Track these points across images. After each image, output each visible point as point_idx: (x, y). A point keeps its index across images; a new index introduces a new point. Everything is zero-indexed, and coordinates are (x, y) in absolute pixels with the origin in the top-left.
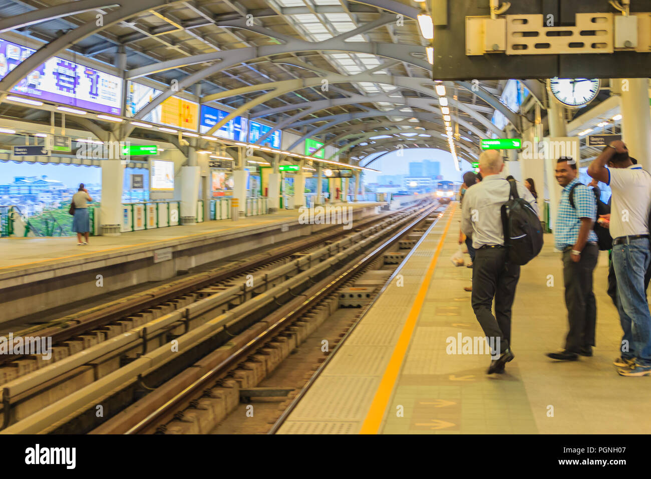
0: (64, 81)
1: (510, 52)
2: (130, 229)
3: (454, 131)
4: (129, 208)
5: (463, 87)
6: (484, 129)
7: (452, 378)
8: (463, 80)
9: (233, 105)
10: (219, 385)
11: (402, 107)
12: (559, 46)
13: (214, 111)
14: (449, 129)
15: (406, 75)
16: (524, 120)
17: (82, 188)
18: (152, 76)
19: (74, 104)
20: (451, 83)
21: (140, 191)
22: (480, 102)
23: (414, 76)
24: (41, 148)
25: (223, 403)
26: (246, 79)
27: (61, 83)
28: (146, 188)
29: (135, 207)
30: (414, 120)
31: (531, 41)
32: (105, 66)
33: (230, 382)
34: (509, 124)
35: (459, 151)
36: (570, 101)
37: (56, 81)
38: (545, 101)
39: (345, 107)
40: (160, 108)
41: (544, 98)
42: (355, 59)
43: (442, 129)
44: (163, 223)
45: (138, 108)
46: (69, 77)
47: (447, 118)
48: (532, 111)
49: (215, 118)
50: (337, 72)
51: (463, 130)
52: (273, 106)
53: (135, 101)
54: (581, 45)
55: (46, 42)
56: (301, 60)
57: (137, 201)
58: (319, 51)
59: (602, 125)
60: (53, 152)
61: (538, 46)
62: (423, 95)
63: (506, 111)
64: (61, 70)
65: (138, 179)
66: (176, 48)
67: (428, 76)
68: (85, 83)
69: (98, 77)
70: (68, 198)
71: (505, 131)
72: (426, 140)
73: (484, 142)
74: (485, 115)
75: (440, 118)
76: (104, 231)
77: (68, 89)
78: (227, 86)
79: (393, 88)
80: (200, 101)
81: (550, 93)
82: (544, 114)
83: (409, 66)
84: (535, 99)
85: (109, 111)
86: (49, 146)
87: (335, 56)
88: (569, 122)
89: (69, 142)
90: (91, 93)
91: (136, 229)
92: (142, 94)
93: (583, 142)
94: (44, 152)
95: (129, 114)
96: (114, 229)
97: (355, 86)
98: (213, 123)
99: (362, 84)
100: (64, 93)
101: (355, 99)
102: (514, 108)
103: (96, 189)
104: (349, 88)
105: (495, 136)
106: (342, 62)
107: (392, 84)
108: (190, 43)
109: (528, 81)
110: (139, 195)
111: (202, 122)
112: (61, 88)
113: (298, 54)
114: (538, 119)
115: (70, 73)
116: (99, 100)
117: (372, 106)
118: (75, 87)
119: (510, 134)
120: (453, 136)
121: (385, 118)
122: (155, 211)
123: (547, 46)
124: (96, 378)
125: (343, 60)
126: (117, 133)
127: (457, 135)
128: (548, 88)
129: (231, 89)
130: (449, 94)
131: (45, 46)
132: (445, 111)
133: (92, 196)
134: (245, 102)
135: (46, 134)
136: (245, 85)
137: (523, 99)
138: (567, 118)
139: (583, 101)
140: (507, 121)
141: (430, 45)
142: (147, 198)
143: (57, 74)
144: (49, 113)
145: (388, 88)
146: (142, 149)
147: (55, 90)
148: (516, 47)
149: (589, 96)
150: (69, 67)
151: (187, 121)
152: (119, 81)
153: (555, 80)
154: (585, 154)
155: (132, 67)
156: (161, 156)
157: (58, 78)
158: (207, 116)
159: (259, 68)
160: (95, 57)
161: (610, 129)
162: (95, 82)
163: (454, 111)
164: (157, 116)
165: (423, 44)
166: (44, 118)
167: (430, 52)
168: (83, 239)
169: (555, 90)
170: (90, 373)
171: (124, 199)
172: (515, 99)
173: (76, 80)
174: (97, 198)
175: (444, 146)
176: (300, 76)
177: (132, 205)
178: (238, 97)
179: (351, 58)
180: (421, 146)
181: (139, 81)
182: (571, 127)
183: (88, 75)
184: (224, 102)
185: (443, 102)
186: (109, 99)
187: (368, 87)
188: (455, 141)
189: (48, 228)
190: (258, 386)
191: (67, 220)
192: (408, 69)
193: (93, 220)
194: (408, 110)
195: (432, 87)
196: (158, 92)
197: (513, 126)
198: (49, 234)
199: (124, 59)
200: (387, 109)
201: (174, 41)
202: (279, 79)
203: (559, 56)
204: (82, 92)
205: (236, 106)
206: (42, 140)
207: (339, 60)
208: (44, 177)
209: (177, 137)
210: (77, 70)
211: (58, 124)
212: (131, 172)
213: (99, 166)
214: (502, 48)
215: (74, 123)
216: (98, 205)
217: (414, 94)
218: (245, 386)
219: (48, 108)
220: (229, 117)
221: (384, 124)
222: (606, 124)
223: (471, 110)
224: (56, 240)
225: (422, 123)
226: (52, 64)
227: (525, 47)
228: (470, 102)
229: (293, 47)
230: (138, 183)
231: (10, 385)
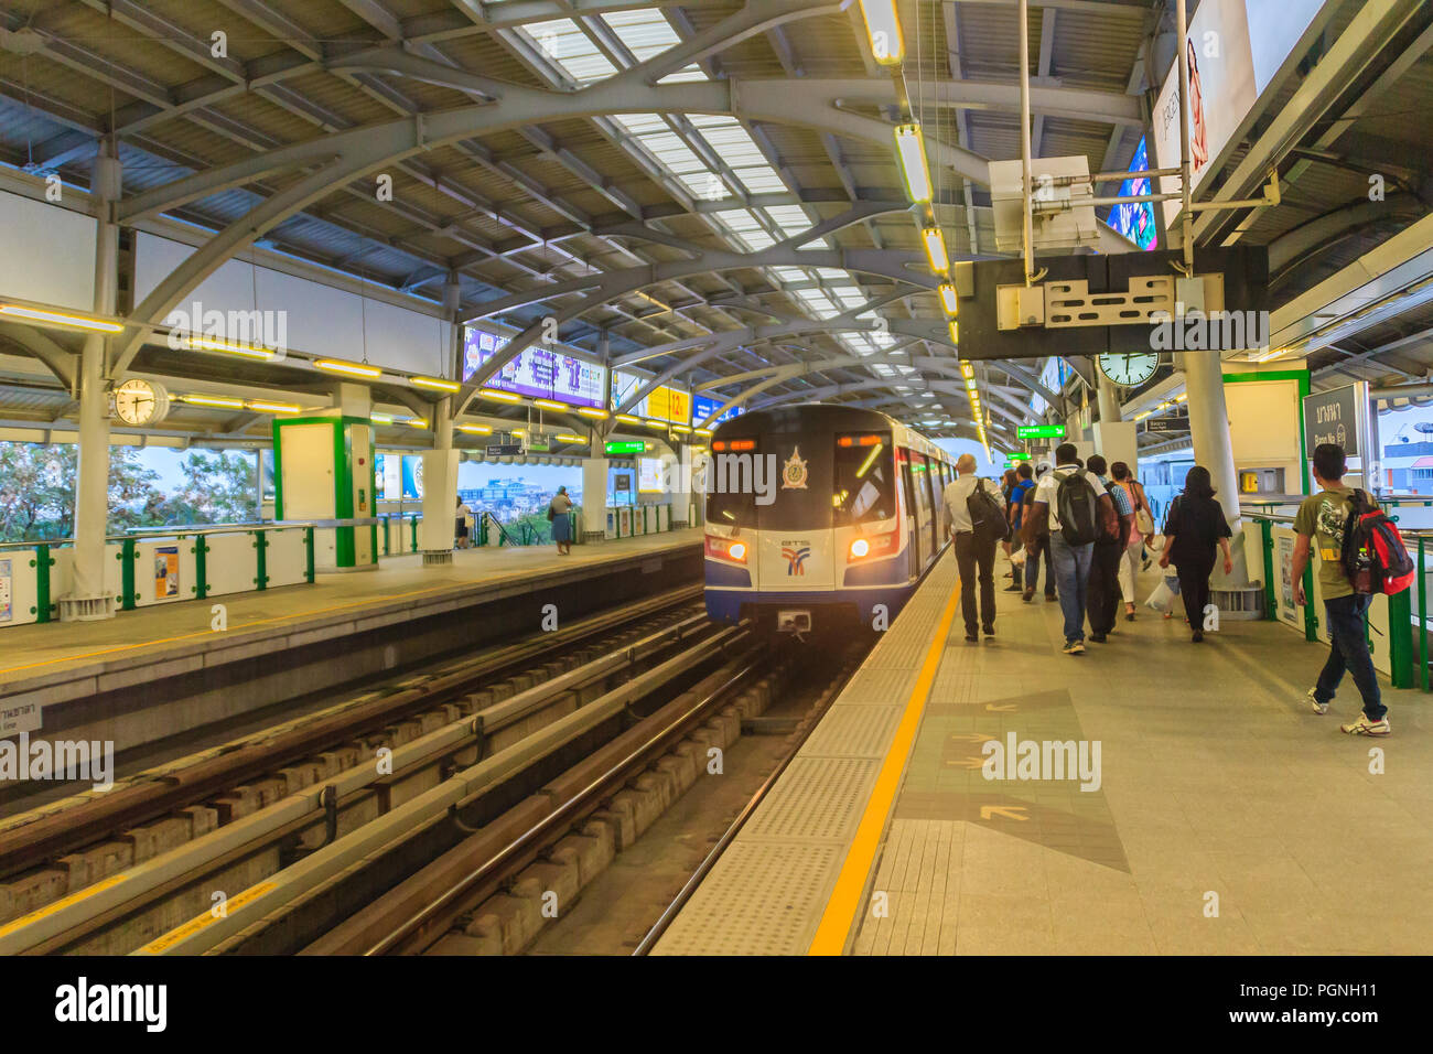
0: (541, 373)
1: (1050, 325)
2: (615, 537)
3: (984, 418)
4: (614, 513)
5: (996, 367)
6: (1020, 415)
7: (990, 707)
8: (994, 359)
9: (728, 394)
10: (718, 713)
11: (923, 392)
12: (1109, 316)
13: (708, 402)
14: (978, 415)
15: (928, 355)
16: (1068, 403)
17: (563, 491)
18: (638, 365)
19: (552, 397)
20: (981, 363)
21: (626, 493)
22: (1014, 384)
23: (936, 355)
24: (518, 447)
25: (722, 735)
26: (743, 364)
27: (539, 375)
28: (632, 490)
29: (620, 512)
30: (938, 406)
31: (1074, 312)
32: (586, 355)
33: (730, 711)
34: (1051, 408)
35: (990, 440)
36: (1123, 379)
37: (532, 372)
38: (1093, 381)
39: (857, 393)
40: (647, 400)
41: (1092, 377)
42: (867, 338)
43: (970, 416)
44: (652, 528)
45: (623, 400)
46: (548, 368)
47: (976, 404)
48: (1078, 393)
49: (708, 409)
50: (846, 353)
51: (996, 417)
52: (774, 395)
53: (619, 392)
54: (1136, 314)
55: (522, 330)
56: (805, 341)
57: (623, 505)
58: (826, 331)
59: (1163, 407)
60: (529, 451)
61: (1082, 317)
62: (947, 378)
63: (1045, 393)
64: (539, 360)
65: (624, 480)
66: (664, 332)
67: (954, 356)
68: (564, 375)
69: (578, 367)
70: (547, 502)
71: (1045, 416)
72: (952, 429)
73: (1022, 430)
74: (1021, 398)
75: (966, 403)
76: (585, 539)
77: (547, 382)
78: (722, 373)
79: (911, 370)
80: (692, 390)
81: (1099, 371)
82: (1092, 396)
83: (930, 344)
84: (1080, 378)
85: (591, 405)
86: (526, 446)
87: (845, 335)
88: (1122, 405)
89: (547, 440)
90: (571, 384)
91: (621, 535)
92: (628, 385)
93: (1140, 428)
94: (520, 452)
95: (614, 408)
96: (599, 535)
97: (868, 369)
98: (706, 415)
99: (877, 366)
100: (542, 386)
101: (868, 384)
102: (1056, 389)
103: (577, 492)
104: (861, 370)
105: (1033, 423)
106: (852, 342)
107: (911, 365)
108: (680, 326)
109: (1072, 357)
110: (624, 499)
111: (695, 413)
112: (539, 380)
113: (802, 335)
114: (1085, 402)
115: (549, 363)
116: (581, 393)
117: (888, 392)
118: (553, 378)
119: (1051, 421)
120: (984, 423)
121: (903, 405)
122: (643, 516)
123: (1094, 316)
124: (579, 706)
125: (852, 340)
126: (600, 428)
127: (989, 422)
128: (1097, 366)
129: (725, 376)
130: (977, 376)
131: (520, 335)
132: (974, 395)
133: (572, 500)
134: (741, 391)
135: (521, 432)
136: (741, 372)
137: (1066, 379)
138: (1120, 400)
139: (1140, 379)
140: (1047, 404)
141: (955, 319)
142: (633, 500)
143: (535, 366)
144: (527, 408)
145: (906, 370)
146: (628, 445)
147: (535, 385)
148: (1056, 319)
149: (1146, 373)
150: (548, 357)
151: (677, 413)
152: (601, 370)
153: (1105, 355)
154: (1143, 441)
155: (616, 354)
156: (649, 454)
157: (536, 371)
158: (699, 407)
159: (757, 351)
160: (576, 344)
161: (1174, 412)
162: (576, 373)
163: (984, 394)
164: (644, 408)
165: (946, 319)
166: (521, 414)
167: (954, 327)
168: (564, 549)
169: (1105, 369)
170: (572, 700)
171: (609, 503)
172: (1057, 380)
173: (554, 373)
174: (580, 502)
175: (972, 434)
176: (804, 360)
177: (617, 509)
178: (735, 385)
179: (862, 337)
180: (946, 435)
181: (624, 370)
182: (1124, 410)
183: (568, 366)
184: (718, 390)
185: (971, 384)
186: (591, 391)
187: (883, 369)
188: (986, 429)
189: (524, 535)
190: (762, 715)
191: (546, 527)
192: (929, 348)
193: (574, 526)
194: (931, 395)
195: (957, 368)
196: (645, 382)
197: (1054, 411)
198: (526, 542)
199: (607, 346)
200: (906, 395)
201: (662, 324)
202: (780, 364)
203: (1109, 327)
204: (562, 385)
205: (733, 395)
206: (519, 440)
207: (850, 341)
208: (520, 479)
209: (667, 431)
210: (556, 360)
211: (536, 420)
212: (615, 471)
213: (580, 465)
214: (1040, 320)
215: (553, 419)
216: (581, 509)
217: (936, 376)
218: (747, 715)
219: (527, 403)
220: (724, 408)
221: (902, 411)
222: (1168, 405)
223: (1004, 392)
224: (533, 549)
225: (946, 409)
226: (528, 354)
227: (1067, 318)
228: (1004, 384)
229: (795, 327)
230: (623, 484)
231: (484, 713)
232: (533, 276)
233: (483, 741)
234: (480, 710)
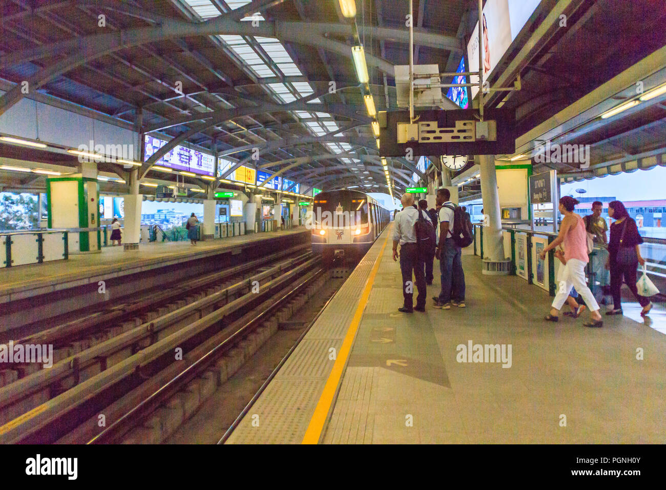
0: (183, 158)
1: (420, 141)
2: (219, 237)
3: (392, 184)
4: (219, 226)
5: (397, 160)
6: (408, 183)
7: (391, 315)
8: (396, 156)
9: (274, 171)
10: (267, 320)
11: (364, 171)
12: (447, 138)
13: (264, 173)
14: (389, 182)
15: (366, 154)
16: (429, 177)
17: (193, 215)
18: (230, 155)
19: (189, 170)
20: (390, 158)
21: (225, 216)
22: (404, 169)
23: (370, 154)
24: (172, 194)
25: (269, 330)
26: (281, 156)
27: (182, 159)
28: (228, 215)
29: (222, 225)
30: (370, 178)
31: (431, 136)
32: (206, 150)
33: (273, 319)
34: (421, 180)
35: (394, 194)
36: (453, 167)
37: (179, 158)
39: (334, 171)
40: (235, 172)
41: (439, 166)
42: (338, 145)
43: (385, 183)
44: (237, 233)
45: (223, 172)
46: (187, 156)
47: (388, 177)
48: (433, 173)
49: (264, 177)
50: (330, 153)
51: (397, 183)
52: (295, 171)
53: (222, 169)
54: (459, 137)
55: (174, 137)
56: (310, 146)
57: (223, 222)
58: (320, 142)
59: (470, 180)
60: (177, 196)
61: (435, 138)
62: (375, 165)
63: (419, 173)
64: (182, 152)
65: (224, 210)
66: (243, 140)
67: (378, 155)
68: (195, 159)
69: (202, 156)
70: (186, 220)
71: (418, 183)
72: (376, 188)
73: (408, 189)
74: (408, 175)
75: (384, 177)
76: (204, 238)
77: (186, 163)
78: (271, 160)
79: (359, 161)
80: (256, 168)
81: (442, 163)
82: (439, 174)
83: (367, 149)
84: (434, 166)
85: (207, 174)
86: (175, 193)
87: (328, 144)
88: (452, 179)
89: (186, 191)
90: (198, 164)
91: (229, 236)
92: (225, 165)
93: (460, 189)
94: (173, 196)
95: (219, 176)
96: (211, 237)
97: (339, 160)
98: (263, 180)
99: (343, 159)
100: (184, 165)
101: (339, 167)
102: (423, 171)
103: (201, 216)
104: (337, 161)
105: (413, 186)
106: (332, 147)
107: (359, 159)
108: (251, 137)
109: (430, 157)
110: (223, 219)
111: (257, 179)
112: (182, 162)
113: (308, 143)
114: (436, 177)
115: (187, 154)
116: (203, 169)
117: (348, 171)
118: (189, 161)
119: (421, 185)
120: (391, 186)
121: (355, 177)
122: (232, 227)
123: (440, 138)
124: (200, 318)
125: (332, 146)
126: (212, 186)
127: (393, 185)
128: (441, 161)
129: (272, 162)
130: (388, 164)
131: (173, 140)
132: (387, 173)
133: (199, 219)
134: (280, 169)
135: (173, 187)
136: (280, 160)
137: (428, 166)
138: (451, 176)
139: (460, 167)
140: (419, 178)
141: (378, 138)
142: (228, 220)
143: (180, 155)
144: (176, 175)
145: (356, 161)
146: (225, 194)
147: (180, 164)
148: (423, 139)
149: (463, 164)
150: (186, 150)
151: (249, 179)
152: (213, 158)
153: (445, 156)
154: (461, 195)
155: (220, 150)
156: (235, 198)
157: (181, 157)
158: (260, 176)
159: (287, 150)
160: (200, 145)
161: (474, 182)
162: (200, 159)
163: (391, 173)
164: (233, 176)
165: (375, 138)
166: (173, 178)
167: (378, 141)
168: (194, 243)
169: (445, 162)
170: (198, 314)
171: (216, 221)
172: (424, 166)
173: (190, 158)
174: (202, 220)
175: (387, 192)
176: (310, 155)
177: (220, 224)
178: (276, 166)
179: (337, 145)
180: (374, 191)
181: (224, 158)
182: (453, 181)
183: (196, 155)
184: (268, 168)
185: (386, 168)
186: (207, 167)
187: (346, 160)
188: (392, 189)
189: (175, 236)
190: (288, 320)
191: (185, 232)
192: (367, 151)
193: (199, 232)
194: (367, 173)
195: (380, 161)
196: (234, 164)
197: (422, 181)
198: (176, 239)
199: (216, 146)
200: (356, 172)
201: (242, 136)
202: (298, 157)
203: (446, 143)
204: (193, 164)
205: (276, 171)
206: (172, 190)
207: (331, 147)
208: (173, 209)
209: (244, 187)
210: (191, 152)
211: (180, 181)
212: (219, 206)
213: (202, 203)
214: (416, 139)
215: (188, 180)
216: (202, 224)
217: (370, 164)
218: (281, 320)
219: (175, 173)
220: (272, 177)
221: (355, 180)
222: (472, 179)
223: (400, 172)
224: (180, 243)
225: (374, 179)
226: (177, 149)
227: (428, 139)
228: (400, 168)
229: (306, 139)
230: (223, 212)
231: (154, 321)
232: (179, 111)
233: (153, 335)
234: (152, 320)
